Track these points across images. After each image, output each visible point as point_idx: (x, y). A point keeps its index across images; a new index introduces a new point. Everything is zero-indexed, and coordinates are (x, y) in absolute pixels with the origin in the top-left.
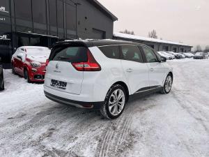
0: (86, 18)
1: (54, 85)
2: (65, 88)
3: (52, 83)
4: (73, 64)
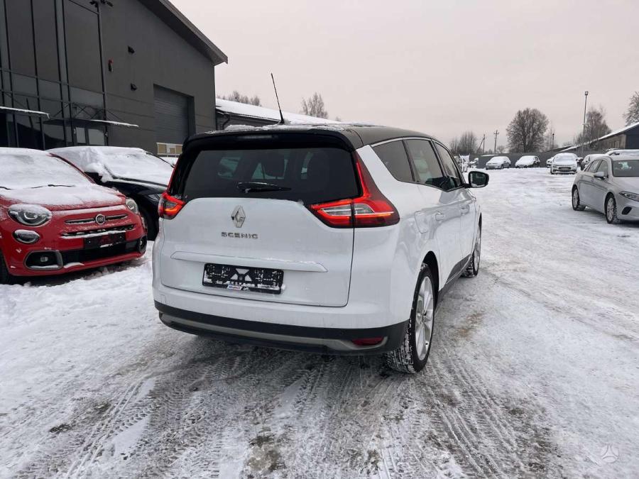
0: (131, 50)
1: (221, 283)
2: (280, 289)
3: (209, 278)
4: (313, 207)
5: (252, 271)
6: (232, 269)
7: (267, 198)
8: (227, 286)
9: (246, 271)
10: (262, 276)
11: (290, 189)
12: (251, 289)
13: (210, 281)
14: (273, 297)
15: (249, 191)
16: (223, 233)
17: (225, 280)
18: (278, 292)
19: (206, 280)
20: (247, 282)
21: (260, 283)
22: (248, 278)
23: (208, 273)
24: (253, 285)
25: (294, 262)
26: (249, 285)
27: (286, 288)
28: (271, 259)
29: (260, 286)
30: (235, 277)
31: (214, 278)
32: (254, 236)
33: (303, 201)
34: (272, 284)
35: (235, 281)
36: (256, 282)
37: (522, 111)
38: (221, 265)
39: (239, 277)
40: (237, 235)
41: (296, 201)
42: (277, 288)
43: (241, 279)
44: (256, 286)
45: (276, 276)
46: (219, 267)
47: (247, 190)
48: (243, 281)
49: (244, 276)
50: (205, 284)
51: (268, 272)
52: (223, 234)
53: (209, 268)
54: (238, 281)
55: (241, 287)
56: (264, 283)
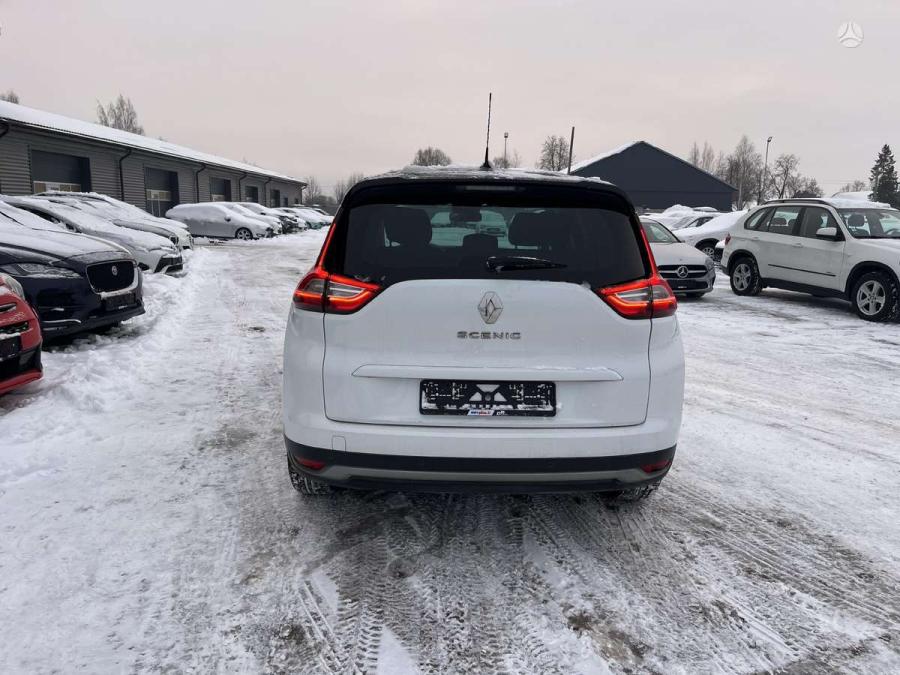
1: (454, 407)
2: (555, 409)
3: (430, 402)
4: (604, 291)
5: (505, 386)
6: (470, 386)
7: (535, 279)
8: (466, 412)
9: (495, 387)
10: (522, 393)
11: (565, 266)
12: (509, 413)
13: (433, 406)
14: (544, 421)
15: (502, 269)
16: (460, 333)
17: (459, 403)
18: (552, 414)
19: (425, 405)
20: (499, 403)
21: (520, 403)
22: (499, 397)
23: (428, 395)
24: (510, 407)
25: (578, 369)
26: (502, 407)
27: (563, 407)
28: (544, 367)
29: (520, 407)
30: (477, 397)
31: (440, 402)
32: (516, 335)
33: (590, 283)
34: (542, 403)
35: (477, 403)
36: (515, 403)
37: (423, 151)
38: (451, 381)
39: (483, 398)
40: (486, 335)
41: (580, 283)
42: (549, 408)
43: (488, 400)
44: (515, 407)
45: (543, 391)
46: (445, 385)
47: (499, 268)
48: (492, 403)
49: (492, 394)
50: (423, 411)
51: (531, 386)
52: (462, 335)
53: (429, 386)
54: (483, 402)
55: (492, 412)
56: (526, 402)
